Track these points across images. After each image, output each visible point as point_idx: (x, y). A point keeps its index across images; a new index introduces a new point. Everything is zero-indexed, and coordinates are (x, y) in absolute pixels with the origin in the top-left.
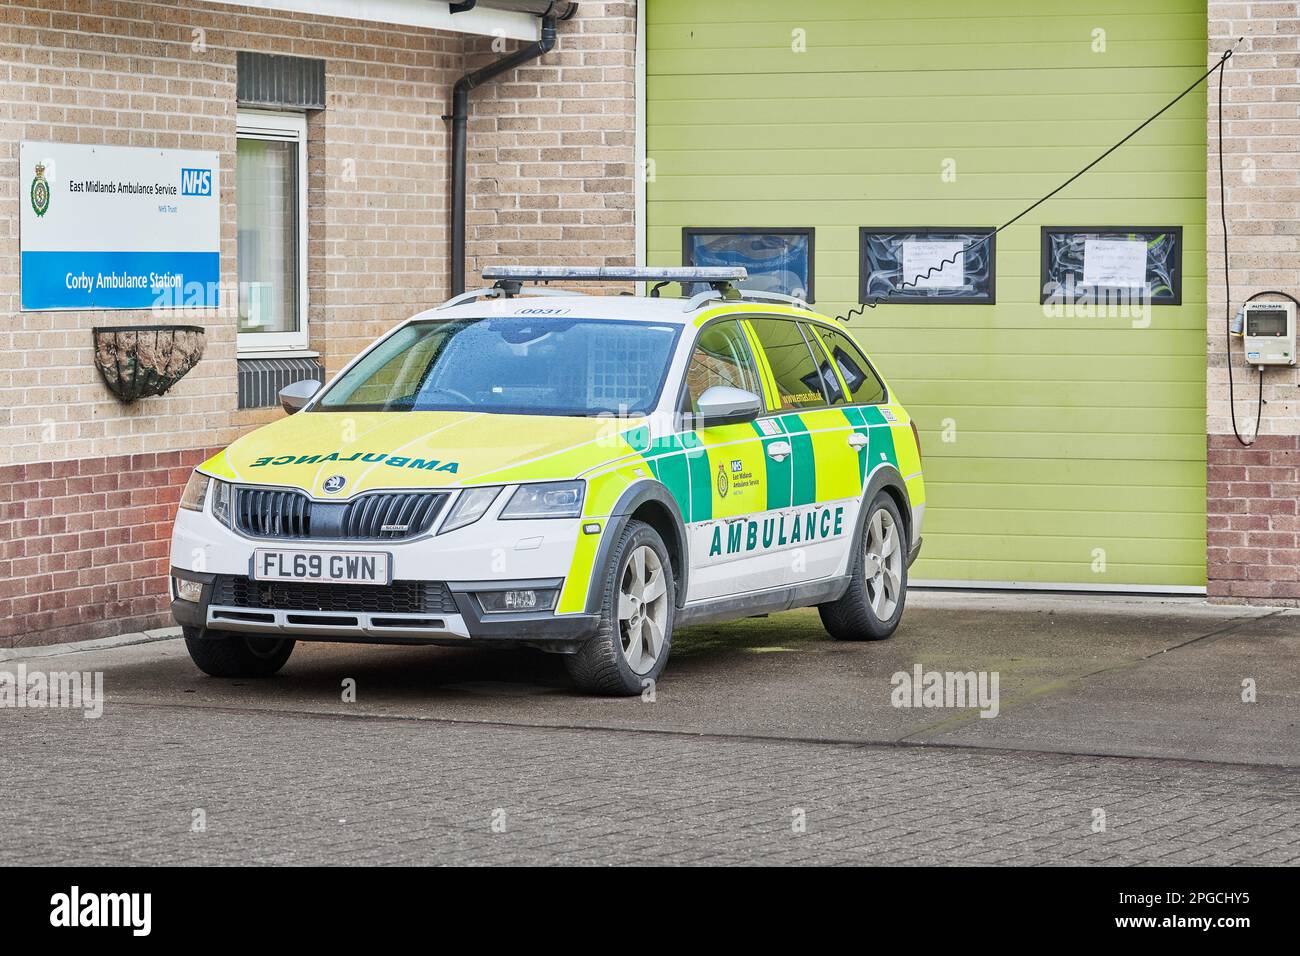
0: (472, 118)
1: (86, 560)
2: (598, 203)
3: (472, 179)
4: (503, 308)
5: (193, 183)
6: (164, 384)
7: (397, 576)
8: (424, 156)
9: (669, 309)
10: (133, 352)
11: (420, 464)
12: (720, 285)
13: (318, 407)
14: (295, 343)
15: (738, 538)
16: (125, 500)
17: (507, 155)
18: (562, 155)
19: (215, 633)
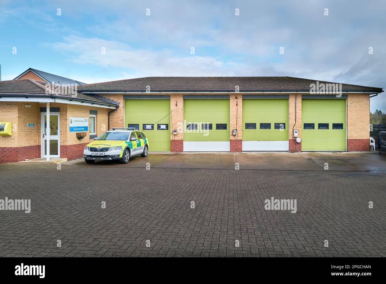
0: (110, 115)
1: (75, 153)
2: (121, 122)
3: (110, 120)
4: (114, 131)
5: (86, 121)
6: (83, 138)
7: (105, 155)
8: (106, 118)
9: (129, 131)
10: (80, 135)
11: (107, 145)
12: (132, 129)
13: (97, 140)
14: (95, 134)
15: (135, 150)
16: (79, 147)
17: (114, 118)
18: (118, 118)
19: (88, 160)
